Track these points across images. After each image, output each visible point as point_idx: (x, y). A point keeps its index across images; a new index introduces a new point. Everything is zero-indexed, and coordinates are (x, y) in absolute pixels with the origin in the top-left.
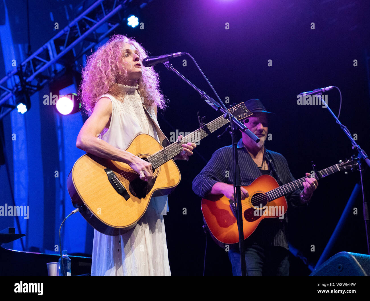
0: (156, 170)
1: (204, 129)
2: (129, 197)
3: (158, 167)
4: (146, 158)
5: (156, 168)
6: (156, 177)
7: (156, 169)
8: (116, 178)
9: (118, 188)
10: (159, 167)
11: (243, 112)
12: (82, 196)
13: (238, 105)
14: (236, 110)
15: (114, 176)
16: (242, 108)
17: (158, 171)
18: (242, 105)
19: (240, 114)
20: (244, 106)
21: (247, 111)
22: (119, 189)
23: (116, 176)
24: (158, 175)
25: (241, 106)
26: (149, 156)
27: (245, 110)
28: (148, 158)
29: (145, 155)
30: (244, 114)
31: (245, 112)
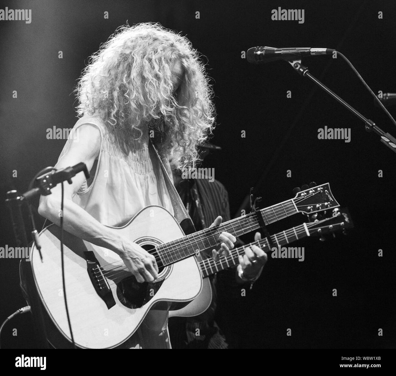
0: (165, 270)
1: (256, 217)
2: (114, 304)
3: (169, 265)
4: (153, 247)
5: (167, 266)
6: (164, 280)
7: (165, 268)
8: (100, 269)
9: (99, 287)
10: (171, 264)
11: (325, 199)
12: (40, 289)
13: (319, 187)
14: (314, 194)
15: (98, 266)
16: (324, 192)
17: (168, 271)
18: (325, 188)
19: (319, 203)
20: (328, 190)
21: (331, 199)
22: (101, 288)
23: (100, 266)
24: (166, 278)
25: (324, 190)
26: (160, 243)
27: (329, 196)
28: (157, 246)
29: (153, 240)
30: (326, 204)
31: (328, 200)
